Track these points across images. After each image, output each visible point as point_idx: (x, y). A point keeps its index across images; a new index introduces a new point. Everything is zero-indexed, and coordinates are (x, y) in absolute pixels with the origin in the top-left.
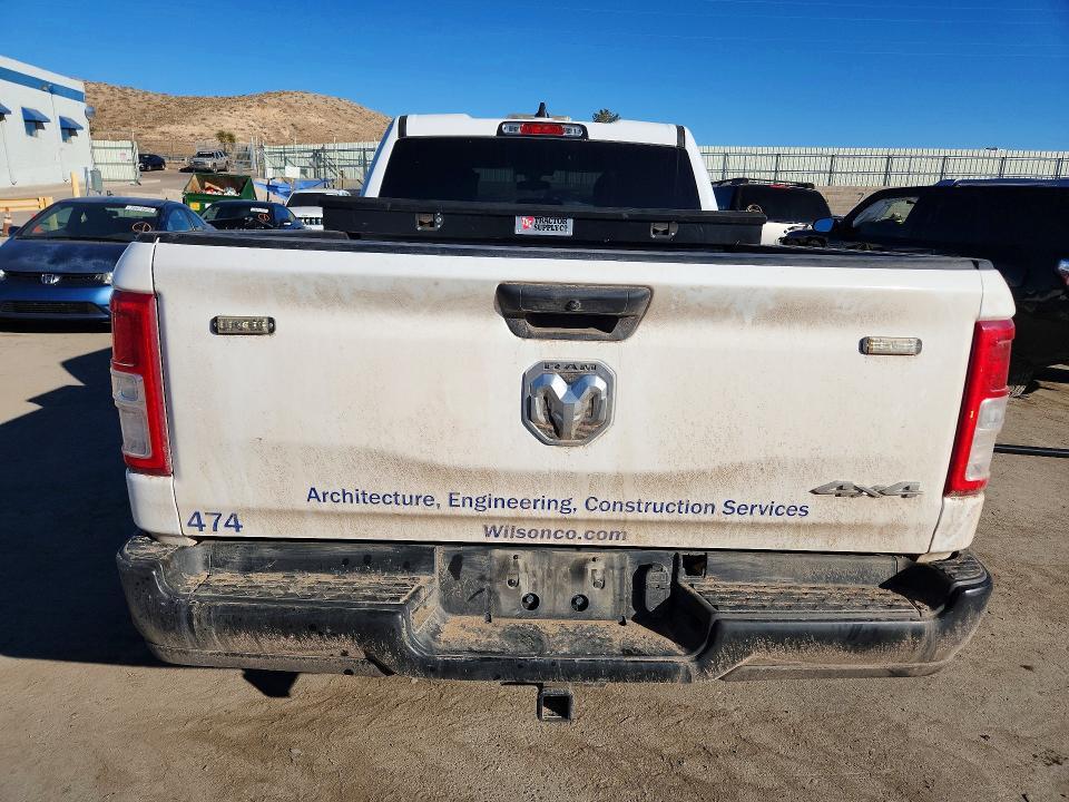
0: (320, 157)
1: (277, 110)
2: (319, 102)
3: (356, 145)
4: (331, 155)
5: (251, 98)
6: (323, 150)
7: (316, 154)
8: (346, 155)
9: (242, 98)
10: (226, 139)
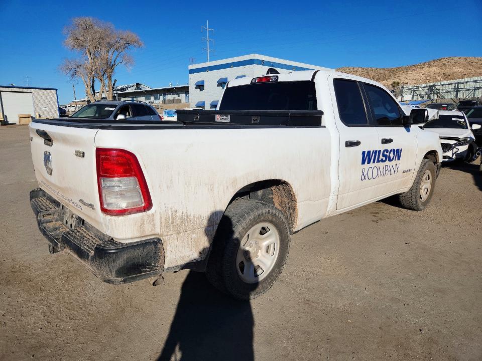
0: (432, 90)
1: (437, 67)
2: (462, 61)
3: (454, 81)
4: (438, 87)
5: (424, 64)
6: (435, 85)
7: (430, 88)
8: (447, 87)
9: (411, 67)
10: (395, 85)
